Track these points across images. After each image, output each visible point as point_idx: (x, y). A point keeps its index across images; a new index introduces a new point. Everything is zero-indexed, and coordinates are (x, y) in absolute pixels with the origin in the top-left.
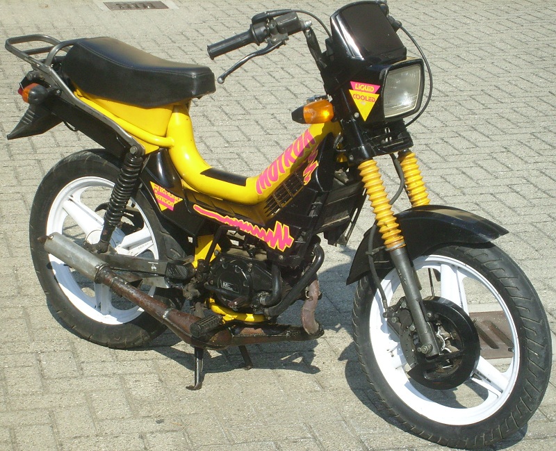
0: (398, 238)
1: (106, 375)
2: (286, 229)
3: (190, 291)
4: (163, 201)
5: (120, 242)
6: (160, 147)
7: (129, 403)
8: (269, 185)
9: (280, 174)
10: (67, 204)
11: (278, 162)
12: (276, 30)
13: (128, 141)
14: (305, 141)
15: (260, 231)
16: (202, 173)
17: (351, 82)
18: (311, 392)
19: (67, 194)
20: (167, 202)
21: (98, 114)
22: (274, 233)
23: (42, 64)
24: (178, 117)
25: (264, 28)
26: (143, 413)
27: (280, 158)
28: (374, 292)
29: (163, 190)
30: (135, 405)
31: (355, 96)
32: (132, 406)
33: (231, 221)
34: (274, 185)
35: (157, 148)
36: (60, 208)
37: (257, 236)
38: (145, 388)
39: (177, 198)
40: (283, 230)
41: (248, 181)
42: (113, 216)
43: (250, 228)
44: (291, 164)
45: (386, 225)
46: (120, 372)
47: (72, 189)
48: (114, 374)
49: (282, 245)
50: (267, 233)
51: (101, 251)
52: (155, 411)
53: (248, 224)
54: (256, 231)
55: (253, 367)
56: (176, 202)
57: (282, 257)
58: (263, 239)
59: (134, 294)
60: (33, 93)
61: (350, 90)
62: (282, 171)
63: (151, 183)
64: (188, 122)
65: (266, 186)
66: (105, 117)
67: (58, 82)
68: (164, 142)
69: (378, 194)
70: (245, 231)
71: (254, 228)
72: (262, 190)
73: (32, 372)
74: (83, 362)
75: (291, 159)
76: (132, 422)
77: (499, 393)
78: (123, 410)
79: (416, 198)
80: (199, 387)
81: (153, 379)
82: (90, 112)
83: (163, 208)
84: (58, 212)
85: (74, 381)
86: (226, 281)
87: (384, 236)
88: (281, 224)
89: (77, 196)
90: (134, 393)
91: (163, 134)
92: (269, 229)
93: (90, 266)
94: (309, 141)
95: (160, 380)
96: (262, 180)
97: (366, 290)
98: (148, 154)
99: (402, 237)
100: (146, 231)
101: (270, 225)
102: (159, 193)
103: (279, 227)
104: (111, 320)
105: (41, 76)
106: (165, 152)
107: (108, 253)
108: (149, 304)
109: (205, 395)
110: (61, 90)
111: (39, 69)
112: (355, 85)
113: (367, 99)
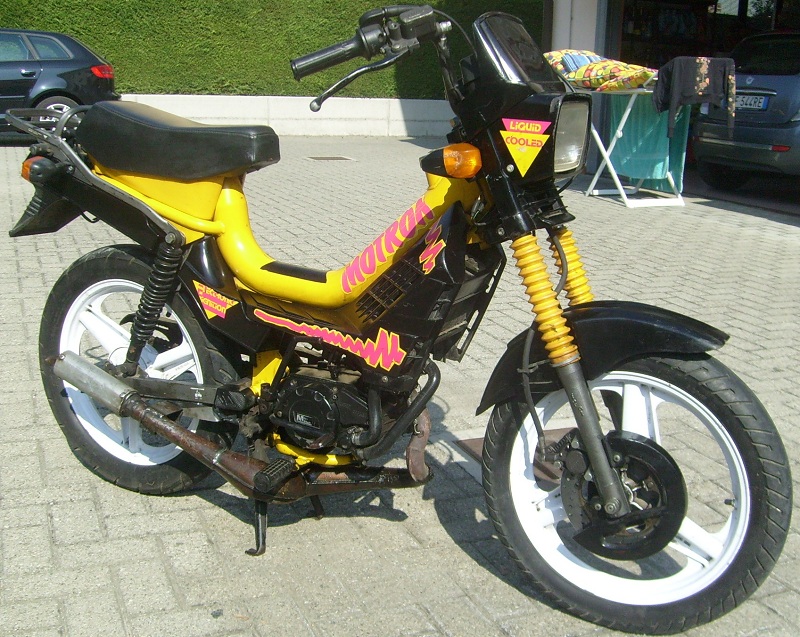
0: (571, 348)
1: (137, 537)
2: (394, 338)
3: (248, 426)
4: (211, 305)
5: (151, 362)
6: (206, 234)
7: (170, 582)
8: (361, 279)
9: (378, 263)
10: (84, 316)
11: (375, 247)
12: (399, 32)
13: (162, 227)
14: (419, 215)
15: (354, 342)
16: (263, 268)
17: (504, 119)
18: (408, 550)
19: (84, 303)
20: (217, 307)
21: (123, 194)
22: (376, 345)
23: (49, 135)
24: (229, 194)
25: (379, 33)
26: (191, 599)
27: (378, 242)
28: (519, 423)
29: (210, 291)
30: (178, 583)
31: (509, 140)
32: (176, 586)
33: (310, 330)
34: (369, 279)
35: (202, 235)
36: (76, 321)
37: (349, 349)
38: (190, 556)
39: (229, 301)
40: (389, 340)
41: (328, 276)
42: (143, 328)
43: (338, 339)
44: (396, 248)
45: (554, 329)
46: (156, 530)
47: (90, 297)
48: (148, 533)
49: (387, 362)
50: (364, 346)
51: (127, 374)
52: (208, 594)
53: (336, 333)
54: (348, 343)
55: (325, 515)
56: (229, 307)
57: (386, 378)
58: (358, 354)
59: (173, 431)
60: (36, 166)
61: (502, 132)
62: (382, 259)
63: (195, 282)
64: (243, 202)
65: (357, 281)
66: (131, 198)
67: (70, 156)
68: (211, 227)
69: (541, 284)
70: (332, 343)
71: (345, 339)
72: (351, 287)
73: (39, 535)
74: (107, 517)
75: (396, 241)
76: (178, 616)
77: (705, 562)
78: (162, 596)
79: (576, 292)
80: (263, 551)
81: (199, 539)
82: (111, 192)
83: (210, 315)
84: (74, 325)
85: (95, 547)
86: (302, 412)
87: (549, 346)
88: (386, 332)
89: (97, 305)
90: (176, 564)
91: (210, 217)
92: (368, 340)
93: (113, 395)
94: (424, 215)
95: (209, 541)
96: (351, 273)
97: (508, 424)
98: (190, 244)
99: (576, 347)
100: (186, 348)
101: (370, 333)
102: (205, 295)
103: (383, 337)
104: (141, 460)
105: (49, 150)
106: (212, 240)
107: (137, 376)
108: (193, 444)
109: (272, 563)
110: (74, 167)
111: (46, 141)
112: (510, 123)
113: (530, 143)
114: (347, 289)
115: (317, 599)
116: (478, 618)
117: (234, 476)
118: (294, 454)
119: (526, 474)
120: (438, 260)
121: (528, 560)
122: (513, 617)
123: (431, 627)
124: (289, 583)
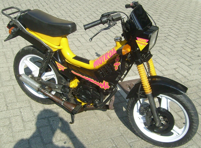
0: (150, 90)
2: (107, 83)
4: (60, 67)
5: (44, 75)
8: (99, 65)
9: (103, 62)
10: (25, 61)
11: (102, 58)
12: (112, 20)
13: (46, 47)
14: (114, 53)
15: (97, 83)
16: (73, 58)
17: (137, 38)
18: (108, 121)
20: (62, 68)
21: (36, 37)
22: (102, 84)
23: (15, 19)
25: (106, 19)
28: (136, 102)
29: (60, 64)
31: (138, 43)
33: (86, 78)
35: (57, 50)
37: (96, 84)
39: (65, 67)
40: (106, 83)
41: (90, 62)
43: (93, 81)
44: (107, 60)
45: (146, 86)
46: (47, 116)
49: (105, 88)
50: (100, 84)
51: (38, 80)
53: (93, 80)
56: (65, 69)
57: (105, 91)
58: (98, 85)
59: (51, 96)
60: (12, 31)
61: (136, 40)
62: (104, 61)
63: (56, 62)
64: (67, 40)
65: (97, 65)
66: (38, 39)
67: (21, 26)
68: (59, 48)
70: (91, 82)
71: (95, 81)
72: (96, 66)
75: (108, 58)
77: (178, 134)
82: (32, 37)
83: (60, 70)
86: (83, 95)
87: (144, 88)
91: (59, 45)
93: (36, 87)
94: (115, 53)
96: (96, 63)
97: (134, 102)
98: (54, 52)
101: (101, 81)
102: (58, 65)
103: (104, 83)
104: (42, 96)
105: (15, 24)
106: (60, 51)
107: (41, 80)
108: (56, 100)
109: (76, 126)
110: (22, 29)
111: (14, 21)
112: (139, 39)
113: (143, 44)
114: (95, 67)
115: (88, 137)
116: (125, 143)
117: (67, 108)
118: (81, 102)
119: (137, 112)
120: (119, 67)
121: (137, 130)
122: (133, 142)
123: (114, 146)
124: (80, 132)
